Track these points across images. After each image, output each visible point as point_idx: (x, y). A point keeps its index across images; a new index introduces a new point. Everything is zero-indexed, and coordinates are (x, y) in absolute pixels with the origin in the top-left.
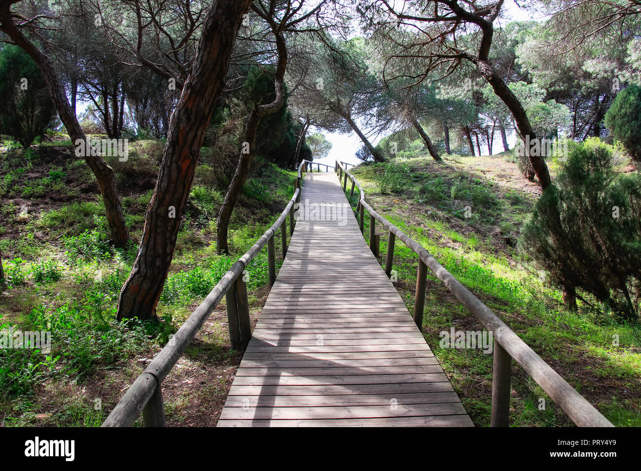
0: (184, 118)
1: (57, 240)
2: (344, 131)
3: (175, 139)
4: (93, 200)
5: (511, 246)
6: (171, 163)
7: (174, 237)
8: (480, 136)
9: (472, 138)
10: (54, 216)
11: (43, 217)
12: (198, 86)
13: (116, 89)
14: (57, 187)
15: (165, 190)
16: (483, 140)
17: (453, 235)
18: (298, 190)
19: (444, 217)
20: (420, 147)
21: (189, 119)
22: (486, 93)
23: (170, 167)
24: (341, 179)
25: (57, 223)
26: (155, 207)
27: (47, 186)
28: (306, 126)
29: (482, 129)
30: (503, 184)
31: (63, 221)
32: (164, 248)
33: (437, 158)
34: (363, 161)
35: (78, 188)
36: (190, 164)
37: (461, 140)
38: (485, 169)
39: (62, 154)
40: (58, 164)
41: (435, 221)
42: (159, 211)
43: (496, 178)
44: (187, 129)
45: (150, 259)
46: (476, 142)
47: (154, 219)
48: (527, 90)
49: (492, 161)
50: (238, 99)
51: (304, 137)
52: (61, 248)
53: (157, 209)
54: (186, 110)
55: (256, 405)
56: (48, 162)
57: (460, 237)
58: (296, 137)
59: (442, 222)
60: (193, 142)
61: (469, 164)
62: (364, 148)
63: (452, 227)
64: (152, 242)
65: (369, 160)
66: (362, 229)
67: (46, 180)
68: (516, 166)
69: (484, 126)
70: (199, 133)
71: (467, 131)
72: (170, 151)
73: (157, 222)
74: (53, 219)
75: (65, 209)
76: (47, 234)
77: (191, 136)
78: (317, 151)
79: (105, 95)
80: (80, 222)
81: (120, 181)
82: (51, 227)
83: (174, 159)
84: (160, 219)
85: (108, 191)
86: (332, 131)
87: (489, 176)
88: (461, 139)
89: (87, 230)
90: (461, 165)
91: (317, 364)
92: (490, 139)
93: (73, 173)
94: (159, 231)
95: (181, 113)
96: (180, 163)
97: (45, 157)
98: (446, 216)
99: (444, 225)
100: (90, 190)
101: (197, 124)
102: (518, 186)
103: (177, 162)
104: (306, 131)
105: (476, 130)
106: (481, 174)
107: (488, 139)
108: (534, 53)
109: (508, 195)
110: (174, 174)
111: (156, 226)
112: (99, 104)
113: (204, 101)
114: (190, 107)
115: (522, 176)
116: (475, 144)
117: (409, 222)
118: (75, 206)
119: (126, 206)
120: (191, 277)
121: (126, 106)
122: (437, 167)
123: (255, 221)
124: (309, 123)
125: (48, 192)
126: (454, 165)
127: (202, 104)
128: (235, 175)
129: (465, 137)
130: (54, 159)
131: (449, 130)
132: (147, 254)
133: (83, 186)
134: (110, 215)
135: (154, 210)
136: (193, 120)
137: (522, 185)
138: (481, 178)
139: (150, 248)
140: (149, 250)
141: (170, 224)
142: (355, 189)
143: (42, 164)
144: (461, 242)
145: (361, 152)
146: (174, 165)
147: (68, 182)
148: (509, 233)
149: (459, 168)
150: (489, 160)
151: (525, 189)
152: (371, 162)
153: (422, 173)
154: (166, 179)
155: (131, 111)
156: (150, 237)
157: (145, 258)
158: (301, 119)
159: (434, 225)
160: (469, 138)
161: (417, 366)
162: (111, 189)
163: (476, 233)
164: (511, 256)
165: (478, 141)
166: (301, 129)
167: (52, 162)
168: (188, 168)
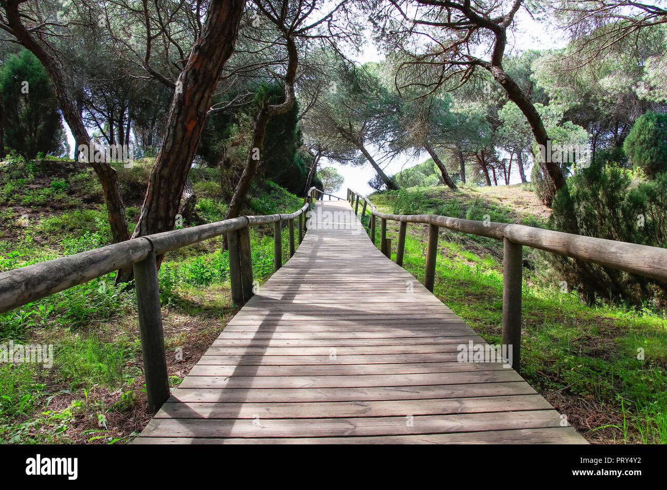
0: (191, 80)
1: (56, 244)
2: (357, 163)
3: (182, 99)
4: (95, 209)
5: (529, 268)
6: (176, 124)
7: (177, 201)
8: (496, 170)
9: (489, 172)
10: (54, 222)
11: (44, 222)
12: (207, 48)
13: (122, 114)
14: (58, 197)
15: (170, 150)
16: (500, 175)
17: (468, 255)
18: (307, 204)
19: (459, 238)
20: (435, 181)
21: (196, 80)
22: (501, 115)
23: (175, 128)
24: (352, 204)
25: (57, 229)
26: (159, 169)
27: (49, 196)
28: (317, 157)
29: (499, 162)
30: (520, 210)
31: (63, 227)
32: (167, 211)
33: (452, 186)
34: (376, 190)
35: (80, 199)
36: (196, 125)
37: (477, 174)
38: (502, 197)
39: (64, 168)
40: (60, 176)
41: (449, 242)
42: (163, 172)
43: (513, 205)
44: (194, 90)
45: (152, 221)
46: (493, 176)
47: (157, 180)
48: (544, 111)
49: (509, 189)
50: (247, 114)
51: (315, 169)
52: (60, 251)
53: (161, 170)
54: (194, 71)
55: (256, 331)
56: (50, 175)
57: (475, 258)
58: (307, 169)
59: (457, 243)
60: (199, 103)
61: (485, 192)
62: (378, 177)
63: (467, 248)
64: (154, 205)
65: (382, 189)
66: (373, 240)
67: (47, 191)
68: (534, 194)
69: (500, 159)
70: (206, 95)
71: (484, 165)
72: (176, 112)
73: (160, 184)
74: (53, 225)
75: (65, 216)
76: (46, 239)
77: (197, 97)
78: (329, 186)
79: (111, 122)
80: (81, 228)
81: (124, 192)
82: (50, 232)
83: (180, 119)
84: (164, 180)
85: (112, 193)
86: (344, 163)
87: (506, 203)
88: (477, 172)
89: (88, 232)
90: (477, 193)
91: (322, 309)
92: (507, 173)
93: (76, 185)
94: (162, 193)
95: (189, 74)
96: (185, 124)
97: (47, 170)
98: (461, 238)
99: (459, 246)
100: (93, 200)
101: (204, 85)
102: (535, 212)
103: (182, 123)
104: (317, 163)
105: (492, 164)
106: (498, 201)
107: (505, 173)
108: (549, 67)
109: (525, 220)
110: (180, 134)
111: (160, 187)
112: (104, 131)
113: (212, 64)
114: (198, 68)
115: (540, 202)
116: (492, 179)
117: (422, 241)
118: (76, 213)
119: (129, 215)
120: (194, 267)
121: (132, 135)
122: (452, 194)
123: (262, 234)
124: (320, 155)
125: (49, 202)
126: (471, 194)
127: (210, 66)
128: (243, 176)
129: (481, 171)
130: (57, 173)
131: (465, 163)
132: (149, 216)
133: (86, 197)
134: (112, 217)
135: (158, 171)
136: (200, 81)
137: (540, 212)
138: (497, 205)
139: (153, 210)
140: (150, 213)
141: (173, 187)
142: (366, 212)
143: (44, 177)
144: (477, 262)
145: (373, 181)
146: (180, 125)
147: (71, 193)
148: (527, 256)
149: (474, 196)
150: (506, 189)
151: (543, 214)
152: (383, 191)
153: (437, 199)
154: (171, 139)
155: (137, 140)
156: (153, 199)
157: (147, 221)
158: (312, 150)
159: (448, 246)
160: (486, 171)
161: (427, 310)
162: (114, 191)
163: (493, 255)
164: (529, 277)
165: (494, 175)
166: (312, 162)
167: (54, 175)
168: (194, 129)
